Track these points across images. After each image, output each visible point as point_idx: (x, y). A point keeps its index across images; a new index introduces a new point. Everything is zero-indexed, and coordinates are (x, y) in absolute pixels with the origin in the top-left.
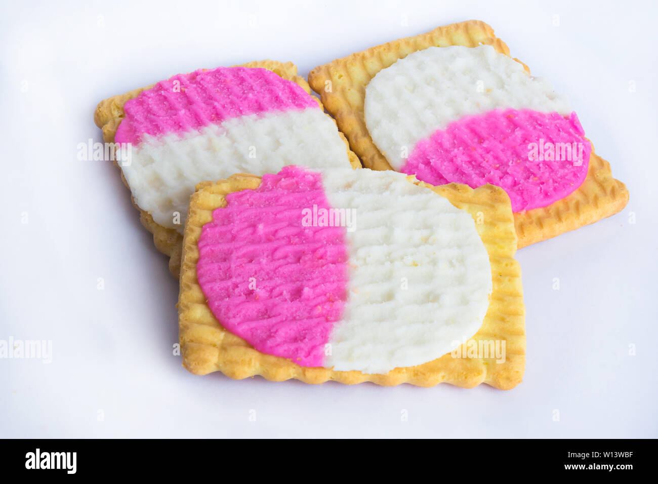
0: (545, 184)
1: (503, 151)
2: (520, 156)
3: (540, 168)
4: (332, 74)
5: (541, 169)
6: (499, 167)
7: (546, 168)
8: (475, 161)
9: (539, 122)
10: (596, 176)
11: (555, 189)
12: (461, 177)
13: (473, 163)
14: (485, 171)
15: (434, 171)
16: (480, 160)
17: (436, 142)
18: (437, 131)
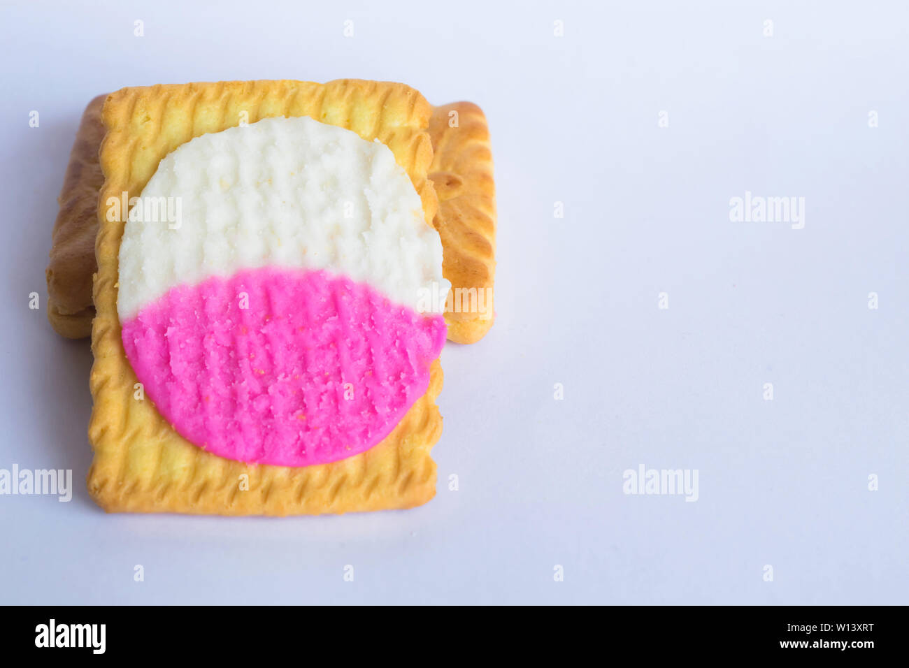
0: (309, 433)
1: (289, 347)
2: (306, 368)
3: (321, 400)
4: (136, 109)
5: (321, 404)
6: (264, 375)
7: (330, 403)
8: (236, 352)
9: (372, 318)
10: (402, 440)
11: (318, 449)
12: (198, 372)
13: (232, 354)
14: (239, 375)
15: (166, 347)
16: (243, 353)
17: (201, 295)
18: (213, 278)
